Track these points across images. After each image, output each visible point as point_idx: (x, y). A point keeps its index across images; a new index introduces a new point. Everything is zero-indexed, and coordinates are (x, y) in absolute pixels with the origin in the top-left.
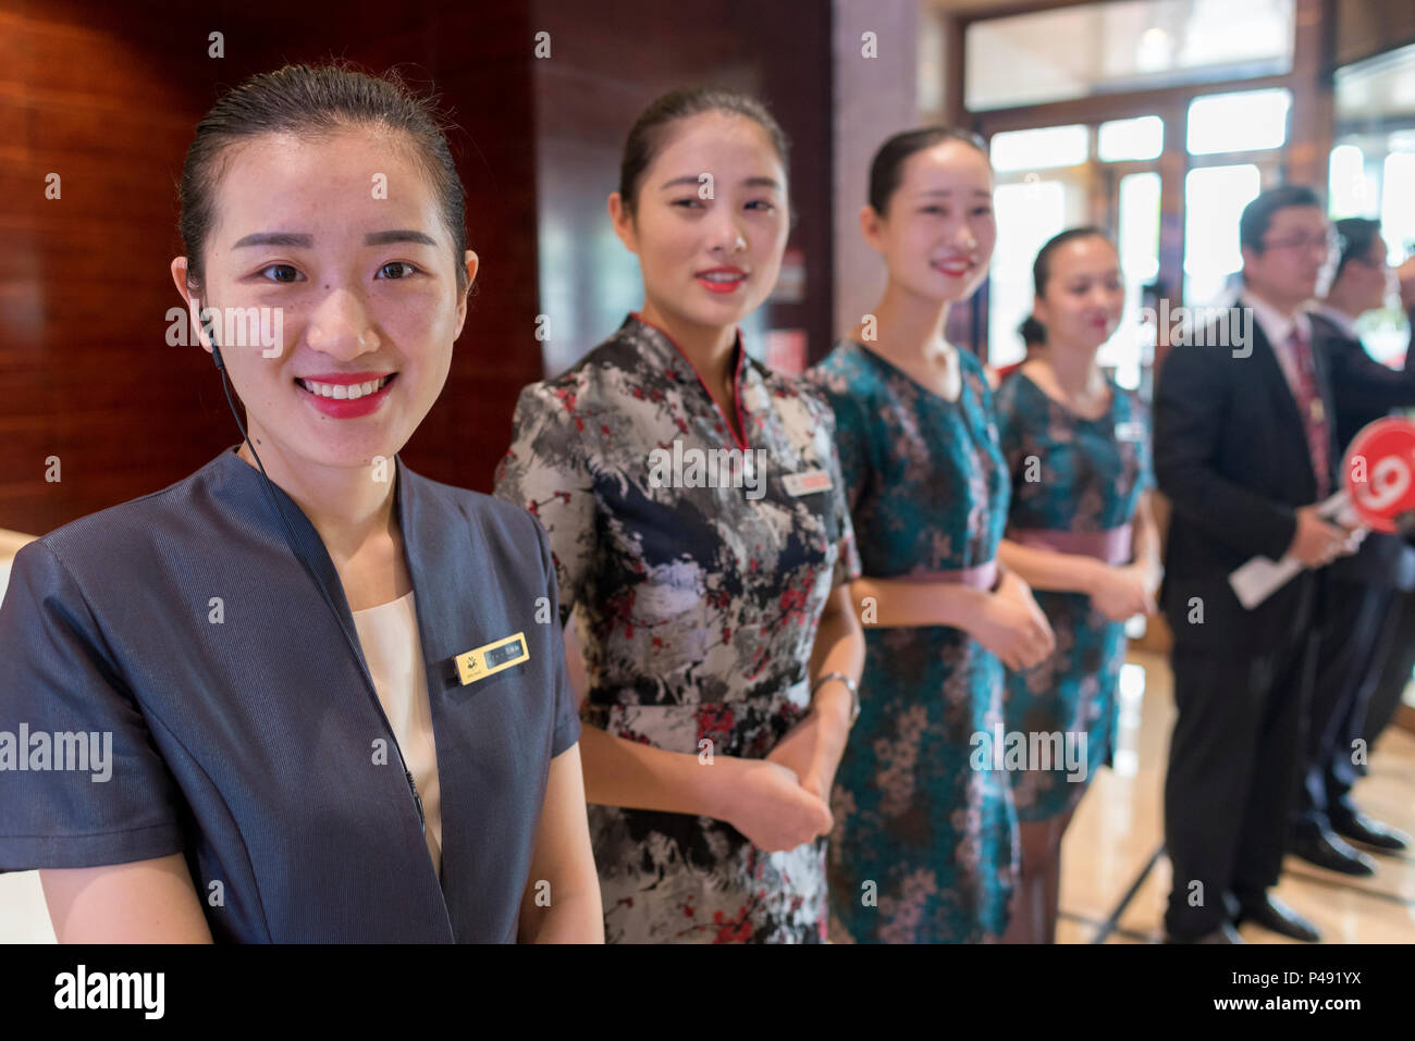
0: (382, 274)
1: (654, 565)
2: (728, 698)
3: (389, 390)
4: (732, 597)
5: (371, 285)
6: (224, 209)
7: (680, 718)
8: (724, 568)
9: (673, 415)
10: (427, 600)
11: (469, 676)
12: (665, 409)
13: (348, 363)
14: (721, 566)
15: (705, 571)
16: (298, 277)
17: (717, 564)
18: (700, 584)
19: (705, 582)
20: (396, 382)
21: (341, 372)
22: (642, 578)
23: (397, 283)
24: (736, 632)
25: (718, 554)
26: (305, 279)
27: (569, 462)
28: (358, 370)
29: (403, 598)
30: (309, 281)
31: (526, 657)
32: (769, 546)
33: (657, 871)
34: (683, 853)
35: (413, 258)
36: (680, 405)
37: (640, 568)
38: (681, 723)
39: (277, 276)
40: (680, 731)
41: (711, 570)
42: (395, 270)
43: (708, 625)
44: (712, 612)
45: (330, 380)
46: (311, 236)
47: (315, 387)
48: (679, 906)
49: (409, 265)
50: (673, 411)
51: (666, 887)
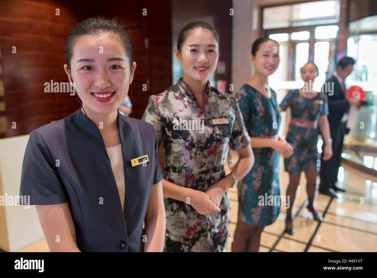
0: (111, 68)
1: (174, 139)
2: (193, 173)
3: (113, 96)
4: (192, 148)
5: (109, 71)
6: (75, 53)
7: (181, 176)
8: (190, 141)
9: (184, 103)
10: (124, 146)
11: (134, 165)
12: (183, 102)
13: (103, 89)
14: (189, 140)
15: (185, 141)
16: (92, 69)
17: (188, 140)
18: (184, 145)
19: (185, 144)
20: (115, 94)
21: (102, 91)
22: (172, 142)
23: (115, 70)
24: (194, 157)
25: (188, 137)
26: (93, 69)
27: (155, 114)
28: (105, 91)
29: (119, 145)
30: (94, 70)
31: (148, 161)
32: (204, 137)
33: (174, 211)
34: (180, 208)
35: (118, 64)
36: (186, 101)
37: (171, 139)
38: (181, 178)
39: (87, 68)
40: (181, 179)
41: (186, 141)
42: (114, 67)
43: (187, 154)
44: (187, 151)
45: (100, 93)
46: (94, 59)
47: (96, 95)
48: (179, 220)
49: (117, 66)
50: (184, 102)
51: (176, 215)
